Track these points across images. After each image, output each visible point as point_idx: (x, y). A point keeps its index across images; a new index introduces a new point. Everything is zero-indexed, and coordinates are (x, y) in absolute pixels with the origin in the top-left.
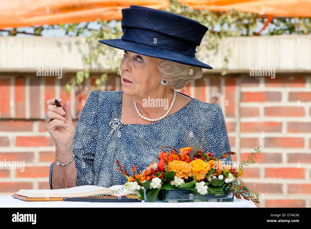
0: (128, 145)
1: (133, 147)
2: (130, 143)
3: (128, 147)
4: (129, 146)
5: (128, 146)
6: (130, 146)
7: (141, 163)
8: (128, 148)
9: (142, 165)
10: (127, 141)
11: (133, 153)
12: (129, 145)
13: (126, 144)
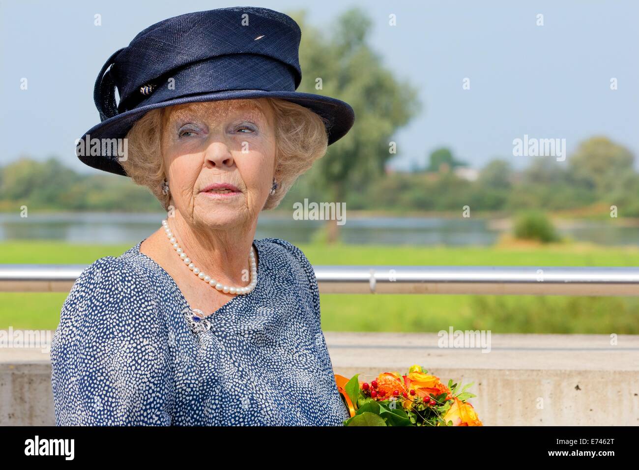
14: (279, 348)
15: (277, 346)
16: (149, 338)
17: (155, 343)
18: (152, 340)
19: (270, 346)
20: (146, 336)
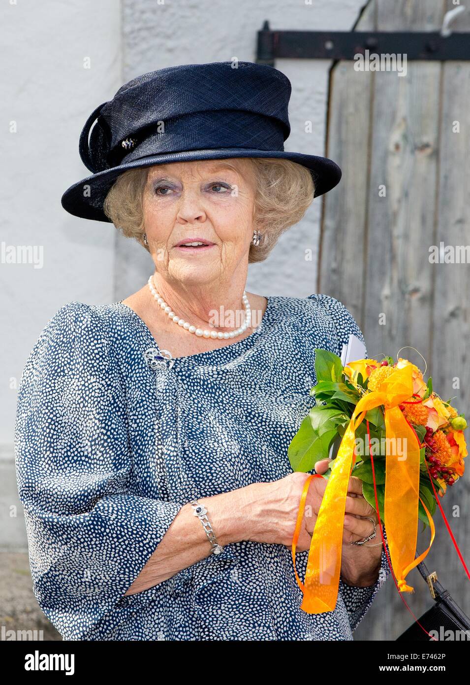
0: (213, 395)
1: (226, 395)
2: (216, 390)
3: (217, 400)
4: (216, 397)
5: (214, 398)
6: (219, 397)
7: (267, 424)
8: (217, 402)
9: (272, 429)
10: (206, 389)
11: (236, 408)
12: (216, 395)
13: (207, 395)
14: (260, 391)
15: (257, 389)
16: (96, 375)
17: (103, 380)
18: (100, 377)
19: (248, 389)
20: (93, 373)
